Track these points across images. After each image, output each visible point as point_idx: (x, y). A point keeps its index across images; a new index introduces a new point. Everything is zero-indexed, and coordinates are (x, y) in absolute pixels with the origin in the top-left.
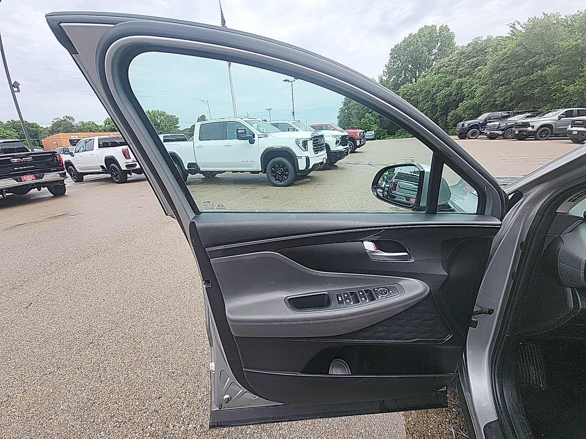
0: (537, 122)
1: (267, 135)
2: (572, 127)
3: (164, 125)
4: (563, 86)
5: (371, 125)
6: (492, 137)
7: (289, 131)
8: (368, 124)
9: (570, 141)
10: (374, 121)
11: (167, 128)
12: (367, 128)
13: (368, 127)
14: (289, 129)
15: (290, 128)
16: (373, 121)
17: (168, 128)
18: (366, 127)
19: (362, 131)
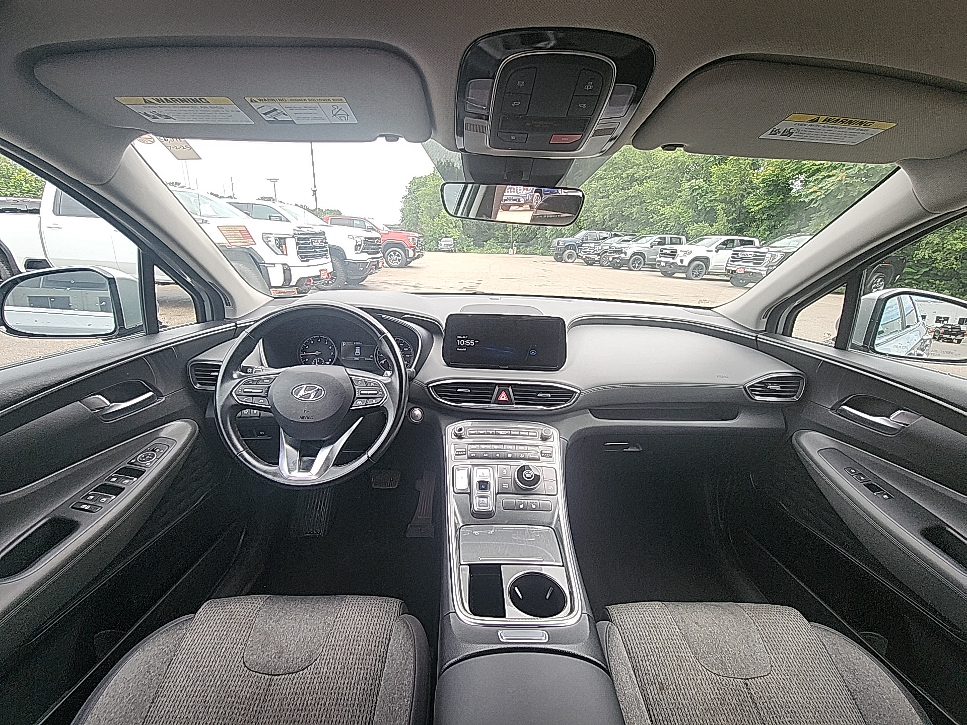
0: (631, 248)
1: (206, 221)
2: (660, 257)
3: (22, 178)
4: (659, 207)
5: (449, 230)
6: (589, 263)
7: (270, 219)
8: (445, 227)
9: (660, 274)
10: (454, 223)
11: (28, 185)
12: (443, 233)
13: (445, 232)
14: (270, 216)
15: (273, 215)
16: (452, 223)
17: (31, 185)
18: (442, 231)
19: (417, 236)
